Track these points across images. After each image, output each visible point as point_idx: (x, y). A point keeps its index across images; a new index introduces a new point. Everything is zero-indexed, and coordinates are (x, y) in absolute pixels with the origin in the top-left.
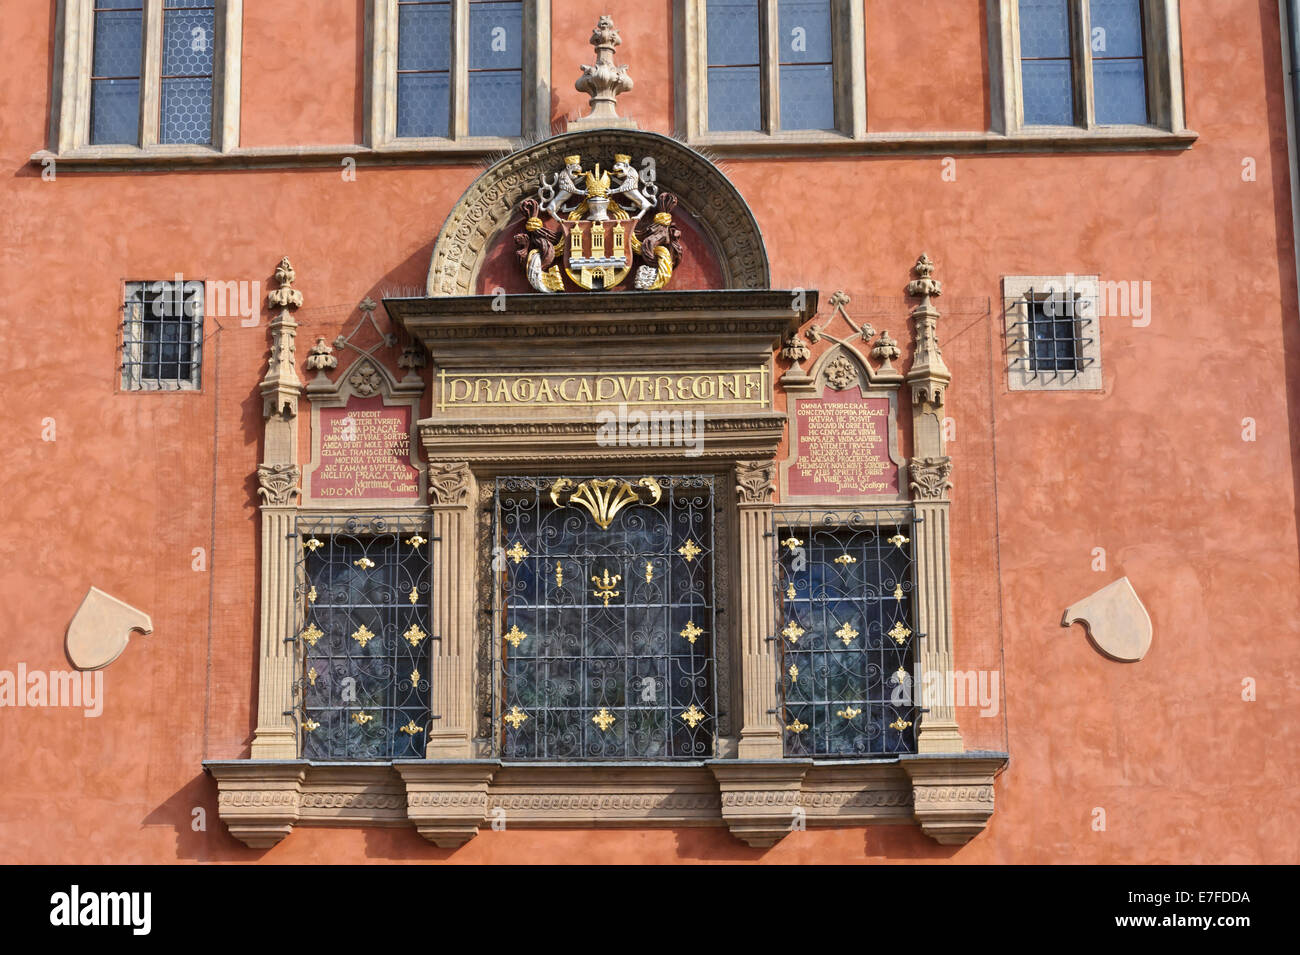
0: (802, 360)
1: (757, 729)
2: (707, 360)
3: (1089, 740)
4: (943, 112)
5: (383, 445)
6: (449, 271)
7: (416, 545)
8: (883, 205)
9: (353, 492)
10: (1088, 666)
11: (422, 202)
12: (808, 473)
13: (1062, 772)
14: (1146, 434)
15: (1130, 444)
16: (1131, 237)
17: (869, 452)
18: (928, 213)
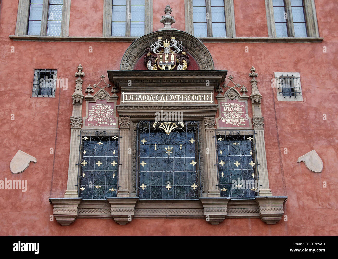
0: (221, 92)
1: (213, 190)
2: (196, 90)
3: (308, 195)
4: (256, 33)
5: (106, 112)
6: (126, 65)
7: (115, 139)
8: (241, 55)
9: (97, 125)
10: (306, 174)
11: (118, 51)
12: (224, 121)
13: (301, 204)
14: (316, 112)
15: (312, 115)
16: (307, 63)
17: (240, 116)
18: (253, 57)
